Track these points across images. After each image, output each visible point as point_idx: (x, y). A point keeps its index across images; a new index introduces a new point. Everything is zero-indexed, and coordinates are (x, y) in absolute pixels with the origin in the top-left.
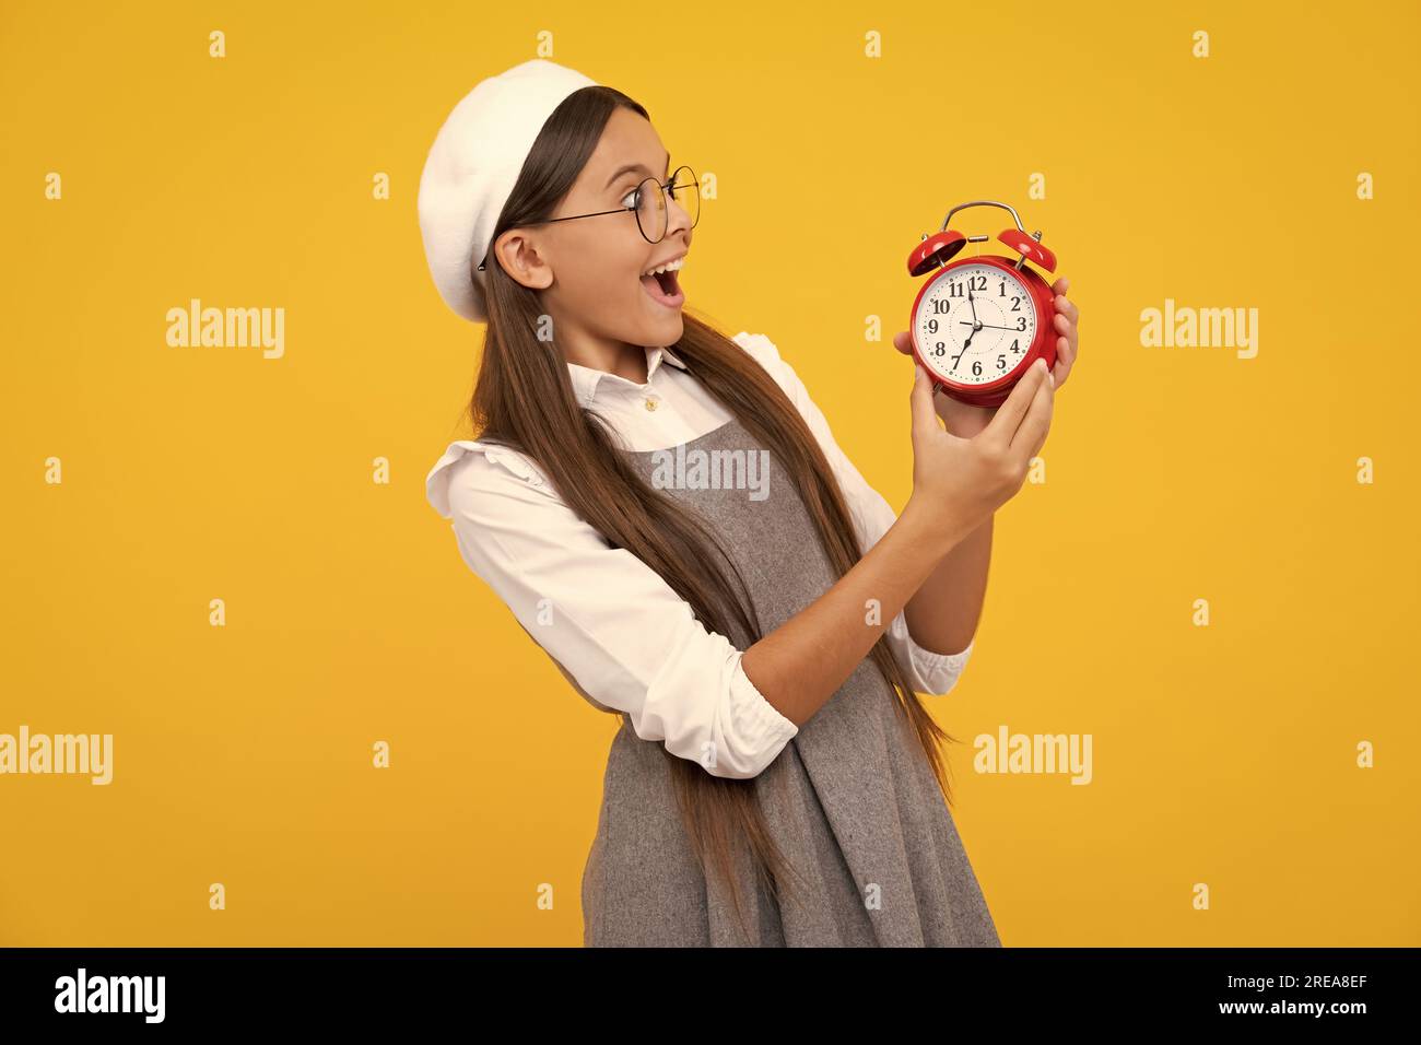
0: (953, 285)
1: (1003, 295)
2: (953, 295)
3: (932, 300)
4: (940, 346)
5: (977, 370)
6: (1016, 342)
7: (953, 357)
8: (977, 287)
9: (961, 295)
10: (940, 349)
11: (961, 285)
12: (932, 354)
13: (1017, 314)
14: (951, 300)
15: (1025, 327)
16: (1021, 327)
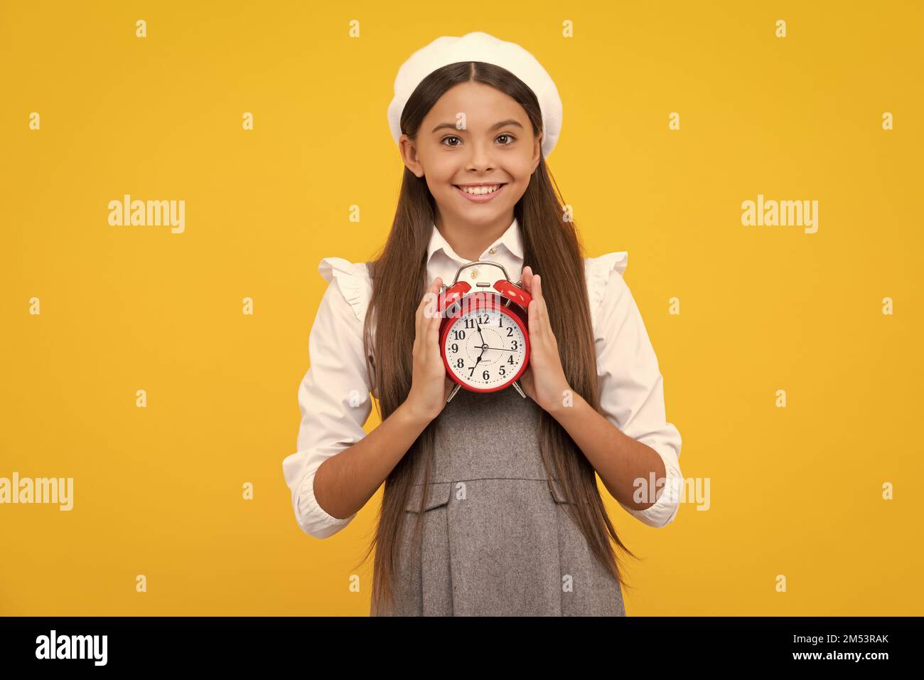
0: (467, 321)
1: (501, 326)
2: (467, 327)
3: (453, 331)
4: (460, 361)
5: (486, 376)
6: (511, 357)
7: (469, 368)
8: (483, 321)
9: (472, 327)
10: (461, 363)
11: (472, 320)
12: (455, 366)
13: (511, 339)
14: (466, 331)
15: (516, 347)
16: (514, 348)
